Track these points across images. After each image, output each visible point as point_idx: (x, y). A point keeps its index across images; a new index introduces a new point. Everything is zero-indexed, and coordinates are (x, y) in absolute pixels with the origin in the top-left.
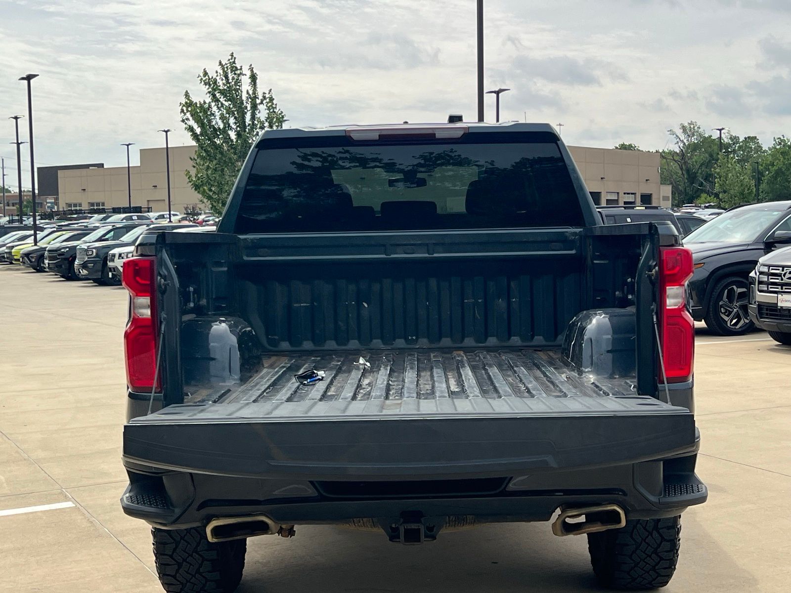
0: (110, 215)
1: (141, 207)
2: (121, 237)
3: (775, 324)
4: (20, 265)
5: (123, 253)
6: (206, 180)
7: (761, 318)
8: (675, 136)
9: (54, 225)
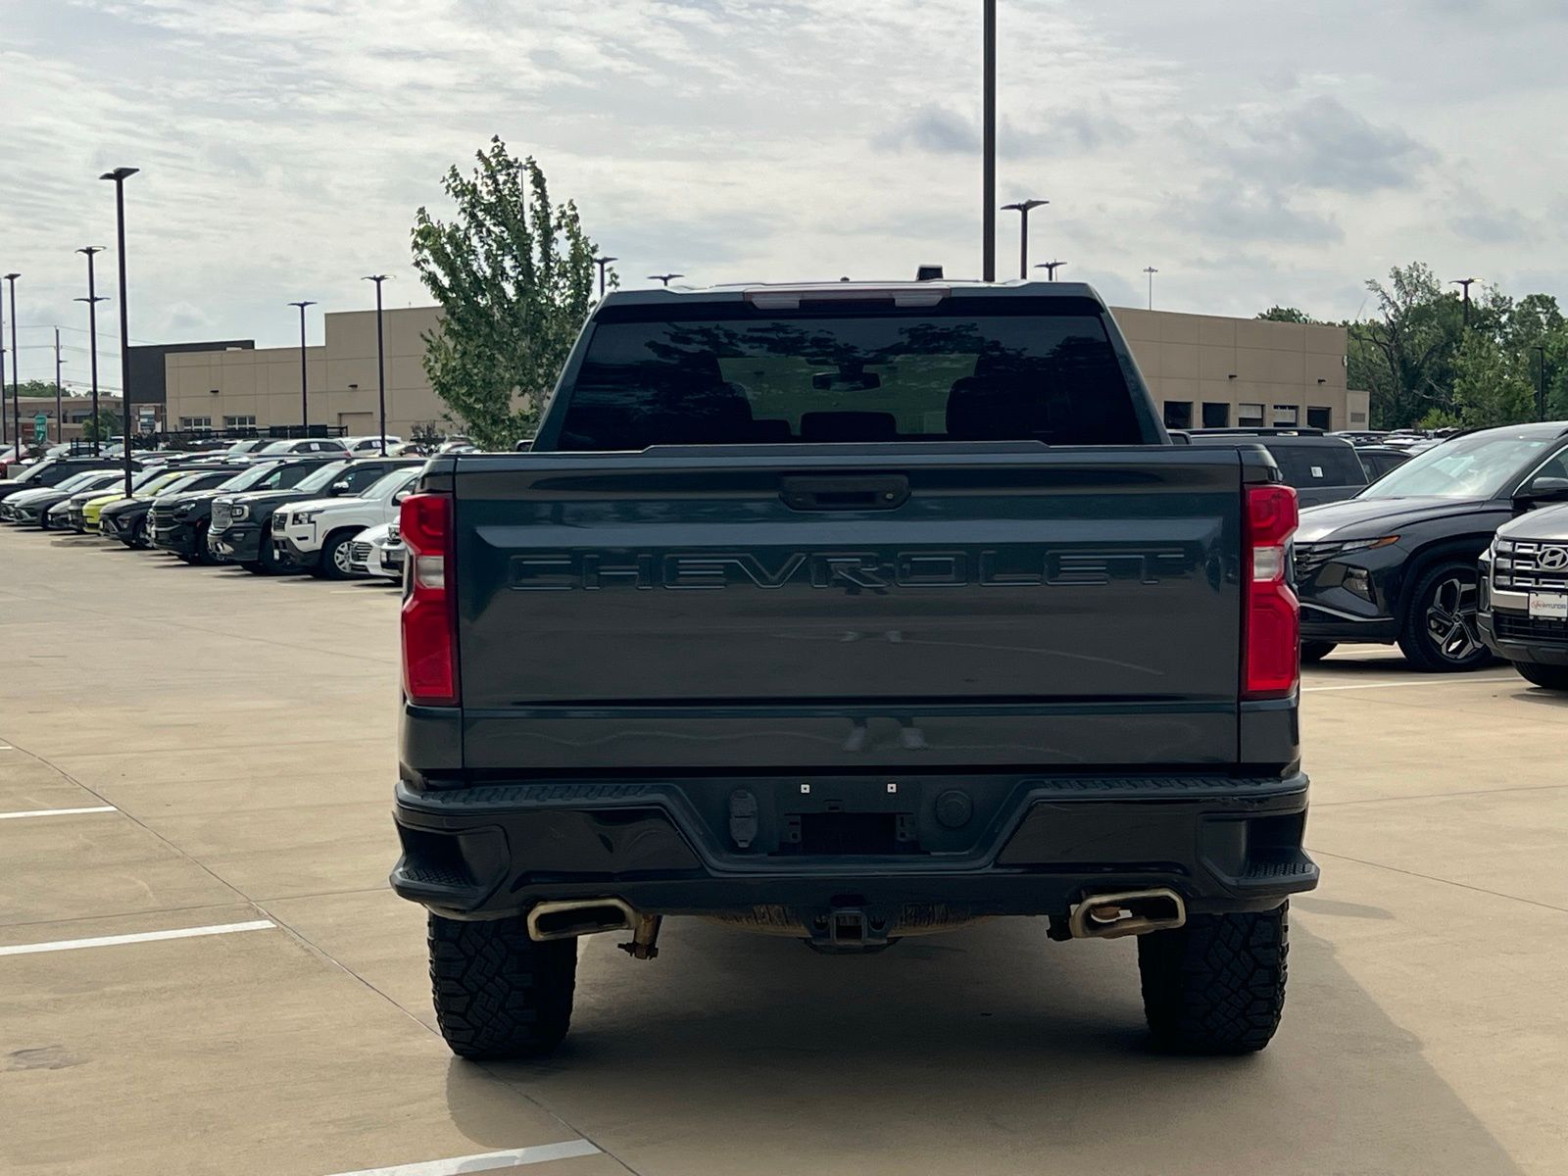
0: (266, 441)
1: (325, 427)
2: (296, 484)
3: (1525, 647)
4: (99, 535)
5: (302, 513)
6: (461, 376)
7: (1500, 637)
8: (1379, 293)
9: (162, 460)
